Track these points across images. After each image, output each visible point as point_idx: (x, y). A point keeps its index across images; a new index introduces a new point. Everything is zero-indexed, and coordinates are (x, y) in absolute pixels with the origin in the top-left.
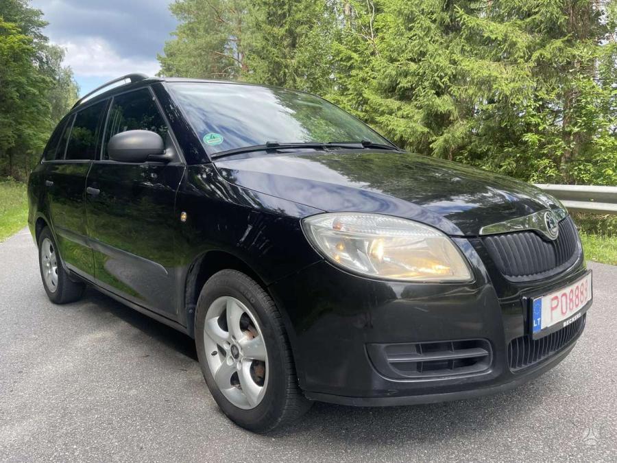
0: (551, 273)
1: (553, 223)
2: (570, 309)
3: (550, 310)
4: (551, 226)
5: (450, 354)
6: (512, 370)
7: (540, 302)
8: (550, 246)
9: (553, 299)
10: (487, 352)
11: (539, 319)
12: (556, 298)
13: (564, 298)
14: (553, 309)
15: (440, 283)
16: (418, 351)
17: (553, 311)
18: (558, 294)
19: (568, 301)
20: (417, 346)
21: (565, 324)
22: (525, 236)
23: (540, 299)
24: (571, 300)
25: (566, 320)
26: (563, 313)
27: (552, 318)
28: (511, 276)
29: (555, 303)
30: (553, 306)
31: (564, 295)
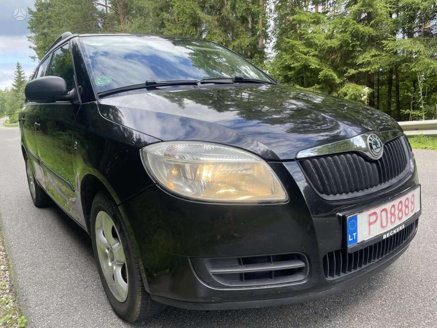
0: (374, 190)
1: (376, 144)
2: (391, 222)
3: (367, 224)
4: (374, 147)
5: (270, 266)
6: (330, 279)
7: (355, 218)
8: (374, 165)
9: (370, 215)
10: (304, 264)
11: (354, 234)
12: (375, 213)
13: (384, 213)
14: (370, 224)
15: (259, 203)
16: (240, 263)
17: (372, 226)
18: (378, 210)
19: (389, 216)
20: (239, 259)
21: (385, 237)
22: (346, 157)
23: (356, 216)
24: (393, 214)
25: (386, 233)
26: (382, 226)
27: (369, 232)
28: (328, 194)
29: (373, 218)
30: (371, 221)
31: (385, 210)
